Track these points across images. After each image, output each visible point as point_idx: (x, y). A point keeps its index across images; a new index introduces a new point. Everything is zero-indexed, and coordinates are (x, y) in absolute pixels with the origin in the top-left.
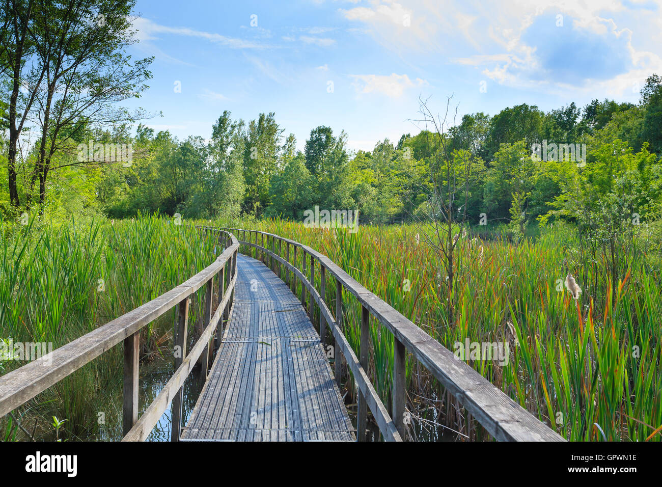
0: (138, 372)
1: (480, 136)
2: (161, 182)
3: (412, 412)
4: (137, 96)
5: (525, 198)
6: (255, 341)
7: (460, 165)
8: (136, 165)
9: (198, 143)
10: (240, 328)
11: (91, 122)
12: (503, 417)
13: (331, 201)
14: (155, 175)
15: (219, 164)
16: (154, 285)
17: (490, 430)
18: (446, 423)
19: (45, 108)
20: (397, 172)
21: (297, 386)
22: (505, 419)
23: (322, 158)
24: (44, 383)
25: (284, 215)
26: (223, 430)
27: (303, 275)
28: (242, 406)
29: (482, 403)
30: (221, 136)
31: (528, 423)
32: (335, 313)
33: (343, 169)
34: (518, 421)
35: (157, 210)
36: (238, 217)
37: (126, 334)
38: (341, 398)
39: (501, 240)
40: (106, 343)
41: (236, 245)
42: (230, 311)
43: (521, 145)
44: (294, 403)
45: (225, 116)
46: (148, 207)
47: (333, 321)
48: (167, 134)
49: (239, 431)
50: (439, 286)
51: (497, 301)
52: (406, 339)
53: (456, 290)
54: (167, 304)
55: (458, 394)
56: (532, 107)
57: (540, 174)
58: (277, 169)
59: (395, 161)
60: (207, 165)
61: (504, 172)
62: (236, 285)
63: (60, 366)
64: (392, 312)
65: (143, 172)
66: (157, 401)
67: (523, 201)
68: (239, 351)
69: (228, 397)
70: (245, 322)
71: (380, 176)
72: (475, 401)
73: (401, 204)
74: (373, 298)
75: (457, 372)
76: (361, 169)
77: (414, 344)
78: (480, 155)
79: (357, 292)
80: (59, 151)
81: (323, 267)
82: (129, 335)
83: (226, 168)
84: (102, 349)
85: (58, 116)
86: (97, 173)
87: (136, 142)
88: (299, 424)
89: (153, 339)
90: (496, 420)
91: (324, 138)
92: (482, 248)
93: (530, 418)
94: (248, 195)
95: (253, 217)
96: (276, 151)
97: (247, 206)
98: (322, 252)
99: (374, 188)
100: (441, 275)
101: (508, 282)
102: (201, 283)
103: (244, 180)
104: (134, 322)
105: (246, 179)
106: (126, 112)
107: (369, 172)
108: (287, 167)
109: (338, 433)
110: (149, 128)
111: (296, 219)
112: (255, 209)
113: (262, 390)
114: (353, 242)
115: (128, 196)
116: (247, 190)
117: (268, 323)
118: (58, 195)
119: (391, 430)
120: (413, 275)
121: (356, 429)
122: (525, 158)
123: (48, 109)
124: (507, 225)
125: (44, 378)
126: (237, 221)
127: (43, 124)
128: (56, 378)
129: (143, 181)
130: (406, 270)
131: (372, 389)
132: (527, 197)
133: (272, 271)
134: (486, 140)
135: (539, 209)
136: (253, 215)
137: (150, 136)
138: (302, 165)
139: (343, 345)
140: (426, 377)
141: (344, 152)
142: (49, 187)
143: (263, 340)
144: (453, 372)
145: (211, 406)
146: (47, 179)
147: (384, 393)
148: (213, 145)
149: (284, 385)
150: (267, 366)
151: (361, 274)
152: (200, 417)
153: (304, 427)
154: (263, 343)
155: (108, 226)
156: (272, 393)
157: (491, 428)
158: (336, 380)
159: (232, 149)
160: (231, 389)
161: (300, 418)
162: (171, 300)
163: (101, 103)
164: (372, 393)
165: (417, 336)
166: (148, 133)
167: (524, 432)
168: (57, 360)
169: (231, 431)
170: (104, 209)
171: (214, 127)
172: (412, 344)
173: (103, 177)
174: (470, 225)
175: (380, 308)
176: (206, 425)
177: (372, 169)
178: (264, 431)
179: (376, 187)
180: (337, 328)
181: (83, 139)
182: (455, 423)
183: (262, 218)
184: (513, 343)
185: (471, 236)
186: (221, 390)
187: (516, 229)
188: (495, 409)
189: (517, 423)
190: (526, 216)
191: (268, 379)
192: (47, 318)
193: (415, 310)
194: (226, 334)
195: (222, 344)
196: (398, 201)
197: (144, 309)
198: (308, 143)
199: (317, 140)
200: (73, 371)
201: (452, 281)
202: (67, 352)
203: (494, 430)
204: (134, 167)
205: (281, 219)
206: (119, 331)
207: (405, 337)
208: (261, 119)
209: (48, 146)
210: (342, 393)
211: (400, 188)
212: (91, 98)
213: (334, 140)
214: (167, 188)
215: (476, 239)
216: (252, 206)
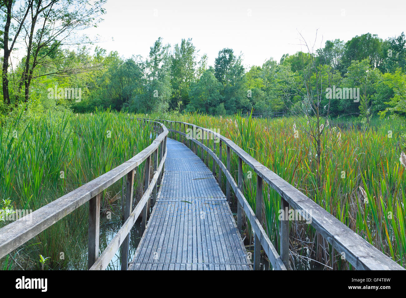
0: (99, 223)
1: (338, 55)
2: (112, 87)
3: (292, 250)
4: (95, 26)
5: (369, 99)
6: (180, 200)
7: (324, 76)
8: (94, 75)
9: (138, 59)
10: (169, 191)
11: (62, 45)
12: (361, 254)
13: (232, 100)
14: (108, 82)
15: (153, 74)
16: (107, 161)
17: (353, 263)
18: (316, 258)
19: (29, 35)
20: (279, 80)
21: (210, 232)
22: (363, 255)
23: (227, 70)
24: (35, 231)
25: (199, 111)
26: (158, 264)
27: (214, 153)
28: (171, 247)
29: (346, 244)
30: (156, 55)
31: (379, 258)
32: (237, 181)
33: (242, 78)
34: (372, 257)
35: (109, 107)
36: (167, 112)
37: (91, 196)
38: (242, 241)
39: (353, 128)
40: (77, 202)
41: (166, 132)
42: (162, 179)
43: (366, 61)
44: (208, 245)
45: (159, 41)
46: (103, 105)
47: (236, 185)
48: (116, 53)
49: (169, 265)
50: (311, 161)
51: (351, 172)
52: (290, 199)
53: (323, 164)
54: (120, 174)
55: (329, 238)
56: (374, 35)
57: (380, 82)
58: (195, 78)
59: (278, 73)
60: (145, 75)
61: (355, 81)
62: (166, 161)
63: (45, 219)
64: (279, 180)
65: (99, 79)
66: (112, 244)
67: (368, 101)
68: (169, 208)
69: (161, 241)
70: (172, 187)
71: (268, 83)
72: (341, 243)
73: (282, 103)
74: (265, 170)
75: (327, 222)
76: (254, 79)
77: (296, 203)
78: (337, 68)
79: (254, 165)
80: (39, 64)
81: (229, 148)
82: (93, 196)
83: (158, 77)
84: (75, 206)
85: (39, 40)
86: (66, 81)
87: (94, 59)
88: (212, 259)
89: (107, 199)
90: (357, 256)
91: (228, 56)
92: (340, 134)
93: (380, 254)
94: (174, 96)
95: (178, 112)
96: (193, 65)
97: (173, 104)
98: (228, 137)
99: (263, 92)
100: (312, 154)
101: (359, 158)
102: (143, 159)
103: (171, 85)
104: (97, 188)
105: (173, 85)
106: (88, 37)
107: (260, 81)
108: (201, 76)
109: (240, 266)
110: (103, 49)
111: (208, 114)
112: (179, 106)
113: (186, 235)
114: (250, 129)
115: (88, 97)
116: (173, 93)
117: (189, 187)
118: (38, 96)
119: (280, 264)
120: (292, 153)
121: (253, 263)
122: (369, 71)
123: (31, 35)
124: (357, 118)
125: (34, 228)
126: (166, 115)
127: (28, 46)
128: (43, 227)
129: (99, 86)
130: (287, 150)
131: (264, 234)
132: (371, 98)
133: (191, 150)
134: (342, 58)
135: (380, 107)
136: (177, 110)
137: (104, 54)
138: (213, 75)
139: (244, 203)
140: (302, 226)
141: (242, 66)
142: (32, 91)
143: (185, 200)
144: (324, 222)
145: (149, 247)
146: (30, 85)
147: (272, 237)
148: (149, 61)
149: (201, 232)
150: (189, 218)
151: (255, 152)
152: (141, 255)
153: (216, 262)
154: (185, 202)
155: (74, 118)
156: (192, 238)
157: (353, 262)
158: (238, 228)
159: (163, 64)
160: (163, 235)
161: (213, 255)
162: (122, 171)
163: (69, 31)
164: (265, 237)
165: (298, 197)
166: (103, 52)
167: (377, 265)
168: (43, 214)
169: (163, 265)
170: (71, 106)
171: (151, 48)
172: (294, 202)
173: (70, 84)
174: (331, 118)
175: (271, 177)
176: (146, 260)
177: (262, 78)
178: (188, 264)
179: (264, 91)
180: (239, 191)
181: (56, 56)
182: (322, 258)
183: (184, 112)
184: (363, 201)
185: (332, 126)
186: (156, 235)
187: (364, 121)
188: (355, 249)
189: (371, 258)
190: (371, 111)
191: (189, 228)
192: (31, 184)
193: (294, 179)
194: (159, 195)
195: (156, 203)
196: (280, 100)
197: (103, 178)
198: (217, 60)
199: (223, 57)
200: (54, 222)
201: (320, 158)
202: (50, 209)
203: (355, 263)
204: (93, 76)
205: (198, 113)
206: (87, 194)
207: (289, 198)
208: (183, 43)
209: (31, 61)
210: (243, 237)
211: (281, 91)
212: (62, 27)
213: (235, 57)
214: (116, 91)
215: (335, 128)
216: (177, 104)
